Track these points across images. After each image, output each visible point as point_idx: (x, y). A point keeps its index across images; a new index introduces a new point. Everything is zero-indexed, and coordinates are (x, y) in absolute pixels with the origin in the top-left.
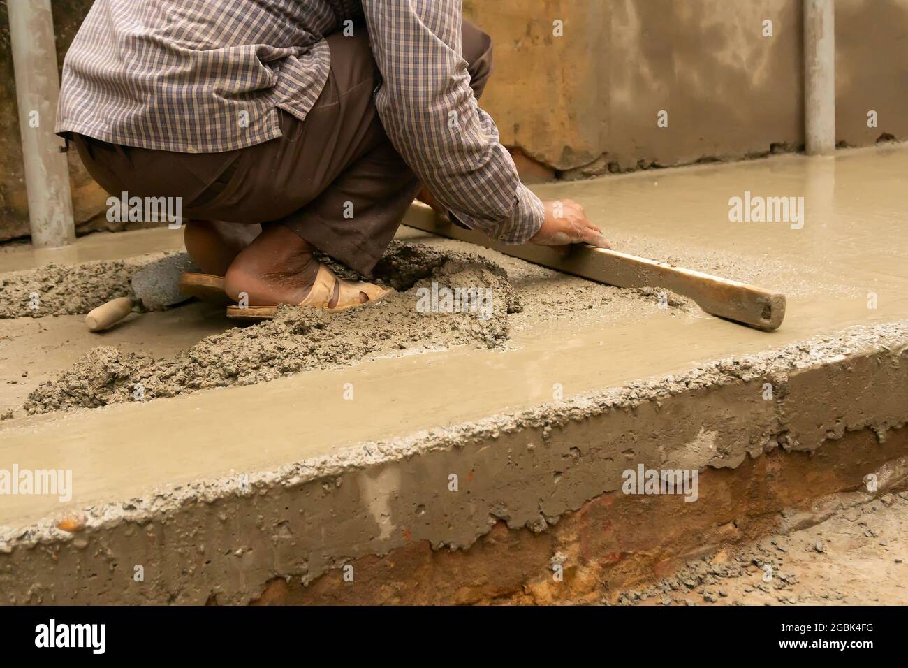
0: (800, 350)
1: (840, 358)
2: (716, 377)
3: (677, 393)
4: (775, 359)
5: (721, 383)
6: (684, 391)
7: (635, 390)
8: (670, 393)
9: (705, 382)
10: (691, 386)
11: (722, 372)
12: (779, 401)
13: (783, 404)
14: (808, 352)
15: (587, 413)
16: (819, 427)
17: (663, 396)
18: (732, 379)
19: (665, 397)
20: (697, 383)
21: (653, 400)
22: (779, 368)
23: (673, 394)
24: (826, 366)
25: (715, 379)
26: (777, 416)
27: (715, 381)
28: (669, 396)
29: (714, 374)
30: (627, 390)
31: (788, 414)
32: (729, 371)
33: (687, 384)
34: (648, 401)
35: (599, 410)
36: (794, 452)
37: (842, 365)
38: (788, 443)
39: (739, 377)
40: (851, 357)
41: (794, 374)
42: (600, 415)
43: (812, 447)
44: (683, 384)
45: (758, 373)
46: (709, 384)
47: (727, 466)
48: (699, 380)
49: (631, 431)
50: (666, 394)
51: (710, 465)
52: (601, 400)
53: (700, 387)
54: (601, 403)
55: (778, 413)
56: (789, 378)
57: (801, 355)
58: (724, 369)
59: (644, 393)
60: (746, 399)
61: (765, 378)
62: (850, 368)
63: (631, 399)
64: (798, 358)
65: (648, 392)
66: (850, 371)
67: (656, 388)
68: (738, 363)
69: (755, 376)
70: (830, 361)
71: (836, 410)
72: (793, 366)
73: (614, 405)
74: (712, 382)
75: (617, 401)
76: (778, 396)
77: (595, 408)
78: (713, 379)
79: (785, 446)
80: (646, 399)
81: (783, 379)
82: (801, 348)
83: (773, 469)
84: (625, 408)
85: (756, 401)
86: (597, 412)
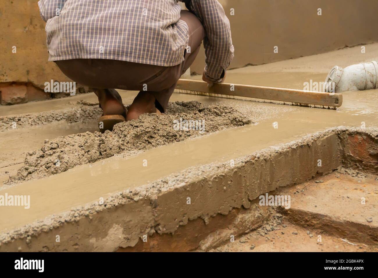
0: (163, 182)
1: (183, 184)
2: (121, 201)
3: (100, 211)
4: (151, 188)
5: (123, 203)
6: (104, 210)
7: (78, 212)
8: (96, 211)
9: (114, 204)
10: (107, 207)
11: (124, 197)
12: (154, 209)
13: (156, 211)
14: (167, 183)
15: (51, 227)
16: (175, 220)
17: (92, 213)
18: (129, 201)
19: (94, 213)
20: (110, 204)
21: (87, 216)
22: (152, 193)
23: (98, 212)
24: (176, 189)
25: (120, 201)
26: (153, 217)
27: (120, 203)
28: (96, 213)
29: (119, 199)
30: (73, 212)
31: (159, 215)
32: (127, 197)
33: (105, 206)
34: (85, 217)
35: (58, 225)
36: (164, 234)
37: (184, 188)
38: (160, 230)
39: (132, 199)
40: (188, 184)
41: (160, 195)
42: (58, 227)
43: (173, 231)
44: (103, 206)
45: (142, 196)
46: (117, 204)
47: (130, 245)
48: (111, 203)
49: (76, 234)
50: (94, 212)
51: (120, 246)
52: (59, 220)
53: (112, 206)
55: (154, 215)
56: (158, 197)
57: (164, 185)
58: (124, 196)
59: (82, 213)
60: (137, 210)
61: (146, 198)
62: (188, 189)
63: (75, 217)
64: (162, 186)
65: (84, 212)
66: (188, 191)
67: (88, 209)
68: (131, 192)
69: (141, 198)
70: (178, 186)
71: (183, 210)
72: (160, 191)
73: (66, 221)
74: (118, 203)
75: (68, 219)
76: (153, 207)
77: (56, 224)
78: (119, 202)
79: (159, 232)
80: (84, 216)
81: (155, 198)
82: (164, 181)
83: (154, 244)
84: (72, 222)
85: (142, 210)
86: (56, 226)
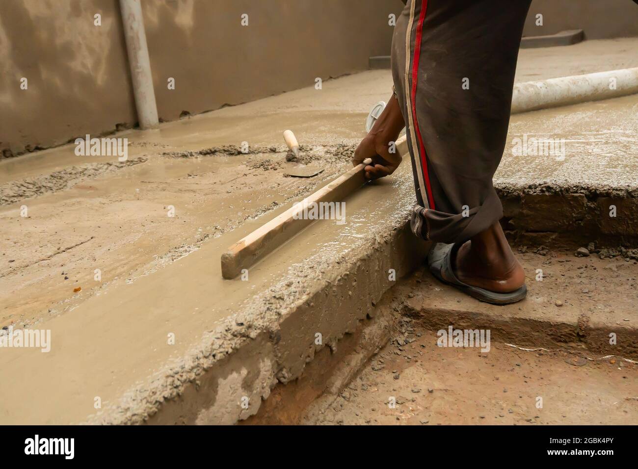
0: (278, 299)
1: (305, 298)
2: (233, 342)
3: (210, 367)
4: (265, 313)
5: (238, 346)
6: (214, 364)
7: (177, 376)
8: (204, 370)
9: (226, 350)
10: (218, 357)
11: (235, 336)
12: (275, 347)
13: (279, 348)
14: (283, 299)
15: (145, 417)
16: (301, 357)
17: (199, 374)
18: (244, 340)
19: (201, 374)
20: (221, 352)
21: (192, 382)
22: (271, 320)
24: (299, 308)
25: (232, 344)
26: (275, 359)
27: (233, 346)
28: (203, 373)
29: (229, 340)
30: (170, 380)
31: (283, 354)
32: (240, 334)
33: (214, 356)
34: (189, 384)
35: (155, 409)
36: (291, 382)
37: (307, 303)
38: (284, 378)
39: (248, 337)
40: (311, 295)
41: (281, 321)
42: (155, 413)
43: (299, 374)
44: (211, 358)
45: (259, 329)
46: (230, 351)
47: (251, 414)
48: (222, 350)
49: (181, 417)
50: (201, 372)
51: (240, 419)
52: (153, 399)
53: (224, 355)
54: (154, 402)
55: (276, 356)
56: (280, 325)
57: (279, 303)
58: (236, 333)
59: (184, 377)
60: (255, 353)
61: (265, 331)
62: (312, 304)
63: (177, 387)
64: (278, 306)
65: (189, 375)
66: (312, 306)
67: (193, 368)
68: (242, 324)
69: (259, 331)
70: (300, 302)
71: (309, 339)
72: (279, 314)
73: (165, 398)
74: (231, 348)
75: (167, 394)
76: (274, 343)
77: (151, 408)
78: (231, 345)
79: (283, 380)
80: (188, 382)
81: (276, 328)
82: (277, 297)
83: (277, 402)
84: (174, 398)
85: (261, 352)
86: (153, 412)
